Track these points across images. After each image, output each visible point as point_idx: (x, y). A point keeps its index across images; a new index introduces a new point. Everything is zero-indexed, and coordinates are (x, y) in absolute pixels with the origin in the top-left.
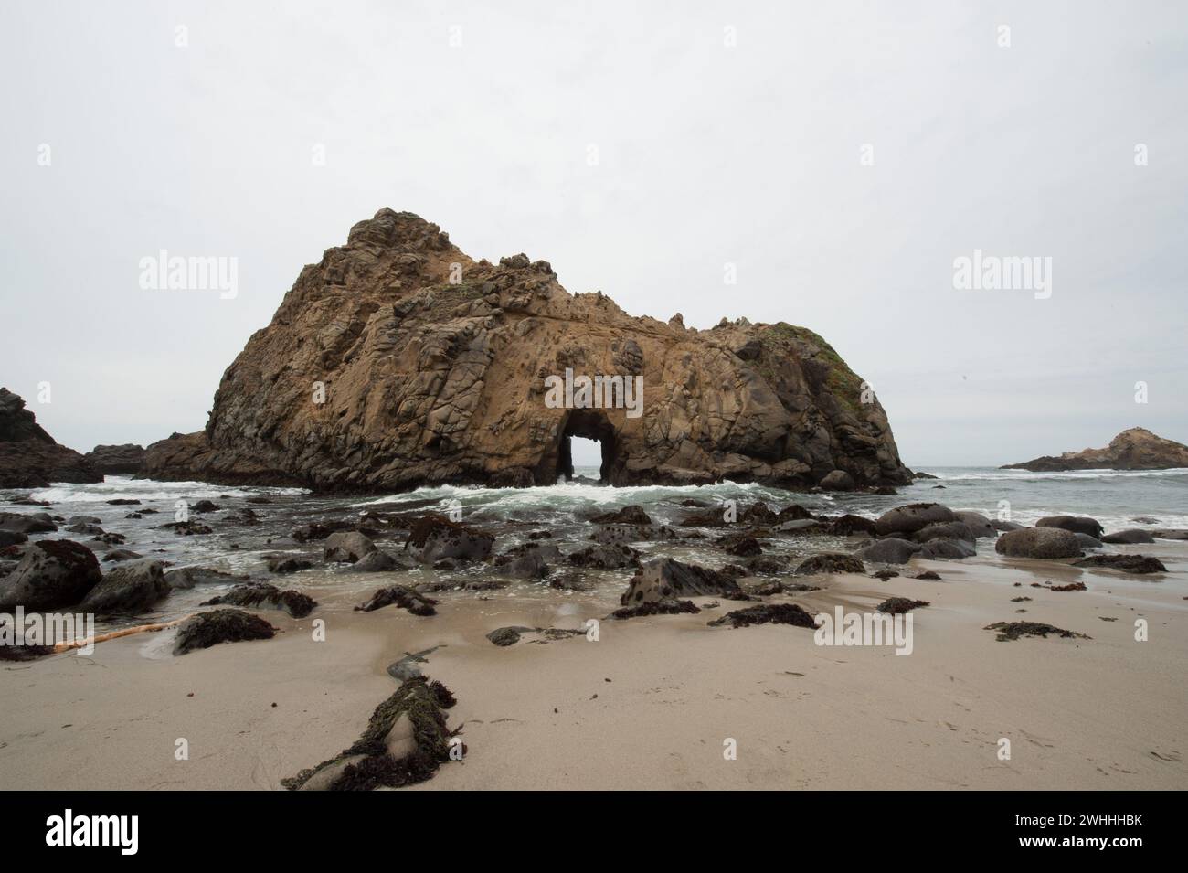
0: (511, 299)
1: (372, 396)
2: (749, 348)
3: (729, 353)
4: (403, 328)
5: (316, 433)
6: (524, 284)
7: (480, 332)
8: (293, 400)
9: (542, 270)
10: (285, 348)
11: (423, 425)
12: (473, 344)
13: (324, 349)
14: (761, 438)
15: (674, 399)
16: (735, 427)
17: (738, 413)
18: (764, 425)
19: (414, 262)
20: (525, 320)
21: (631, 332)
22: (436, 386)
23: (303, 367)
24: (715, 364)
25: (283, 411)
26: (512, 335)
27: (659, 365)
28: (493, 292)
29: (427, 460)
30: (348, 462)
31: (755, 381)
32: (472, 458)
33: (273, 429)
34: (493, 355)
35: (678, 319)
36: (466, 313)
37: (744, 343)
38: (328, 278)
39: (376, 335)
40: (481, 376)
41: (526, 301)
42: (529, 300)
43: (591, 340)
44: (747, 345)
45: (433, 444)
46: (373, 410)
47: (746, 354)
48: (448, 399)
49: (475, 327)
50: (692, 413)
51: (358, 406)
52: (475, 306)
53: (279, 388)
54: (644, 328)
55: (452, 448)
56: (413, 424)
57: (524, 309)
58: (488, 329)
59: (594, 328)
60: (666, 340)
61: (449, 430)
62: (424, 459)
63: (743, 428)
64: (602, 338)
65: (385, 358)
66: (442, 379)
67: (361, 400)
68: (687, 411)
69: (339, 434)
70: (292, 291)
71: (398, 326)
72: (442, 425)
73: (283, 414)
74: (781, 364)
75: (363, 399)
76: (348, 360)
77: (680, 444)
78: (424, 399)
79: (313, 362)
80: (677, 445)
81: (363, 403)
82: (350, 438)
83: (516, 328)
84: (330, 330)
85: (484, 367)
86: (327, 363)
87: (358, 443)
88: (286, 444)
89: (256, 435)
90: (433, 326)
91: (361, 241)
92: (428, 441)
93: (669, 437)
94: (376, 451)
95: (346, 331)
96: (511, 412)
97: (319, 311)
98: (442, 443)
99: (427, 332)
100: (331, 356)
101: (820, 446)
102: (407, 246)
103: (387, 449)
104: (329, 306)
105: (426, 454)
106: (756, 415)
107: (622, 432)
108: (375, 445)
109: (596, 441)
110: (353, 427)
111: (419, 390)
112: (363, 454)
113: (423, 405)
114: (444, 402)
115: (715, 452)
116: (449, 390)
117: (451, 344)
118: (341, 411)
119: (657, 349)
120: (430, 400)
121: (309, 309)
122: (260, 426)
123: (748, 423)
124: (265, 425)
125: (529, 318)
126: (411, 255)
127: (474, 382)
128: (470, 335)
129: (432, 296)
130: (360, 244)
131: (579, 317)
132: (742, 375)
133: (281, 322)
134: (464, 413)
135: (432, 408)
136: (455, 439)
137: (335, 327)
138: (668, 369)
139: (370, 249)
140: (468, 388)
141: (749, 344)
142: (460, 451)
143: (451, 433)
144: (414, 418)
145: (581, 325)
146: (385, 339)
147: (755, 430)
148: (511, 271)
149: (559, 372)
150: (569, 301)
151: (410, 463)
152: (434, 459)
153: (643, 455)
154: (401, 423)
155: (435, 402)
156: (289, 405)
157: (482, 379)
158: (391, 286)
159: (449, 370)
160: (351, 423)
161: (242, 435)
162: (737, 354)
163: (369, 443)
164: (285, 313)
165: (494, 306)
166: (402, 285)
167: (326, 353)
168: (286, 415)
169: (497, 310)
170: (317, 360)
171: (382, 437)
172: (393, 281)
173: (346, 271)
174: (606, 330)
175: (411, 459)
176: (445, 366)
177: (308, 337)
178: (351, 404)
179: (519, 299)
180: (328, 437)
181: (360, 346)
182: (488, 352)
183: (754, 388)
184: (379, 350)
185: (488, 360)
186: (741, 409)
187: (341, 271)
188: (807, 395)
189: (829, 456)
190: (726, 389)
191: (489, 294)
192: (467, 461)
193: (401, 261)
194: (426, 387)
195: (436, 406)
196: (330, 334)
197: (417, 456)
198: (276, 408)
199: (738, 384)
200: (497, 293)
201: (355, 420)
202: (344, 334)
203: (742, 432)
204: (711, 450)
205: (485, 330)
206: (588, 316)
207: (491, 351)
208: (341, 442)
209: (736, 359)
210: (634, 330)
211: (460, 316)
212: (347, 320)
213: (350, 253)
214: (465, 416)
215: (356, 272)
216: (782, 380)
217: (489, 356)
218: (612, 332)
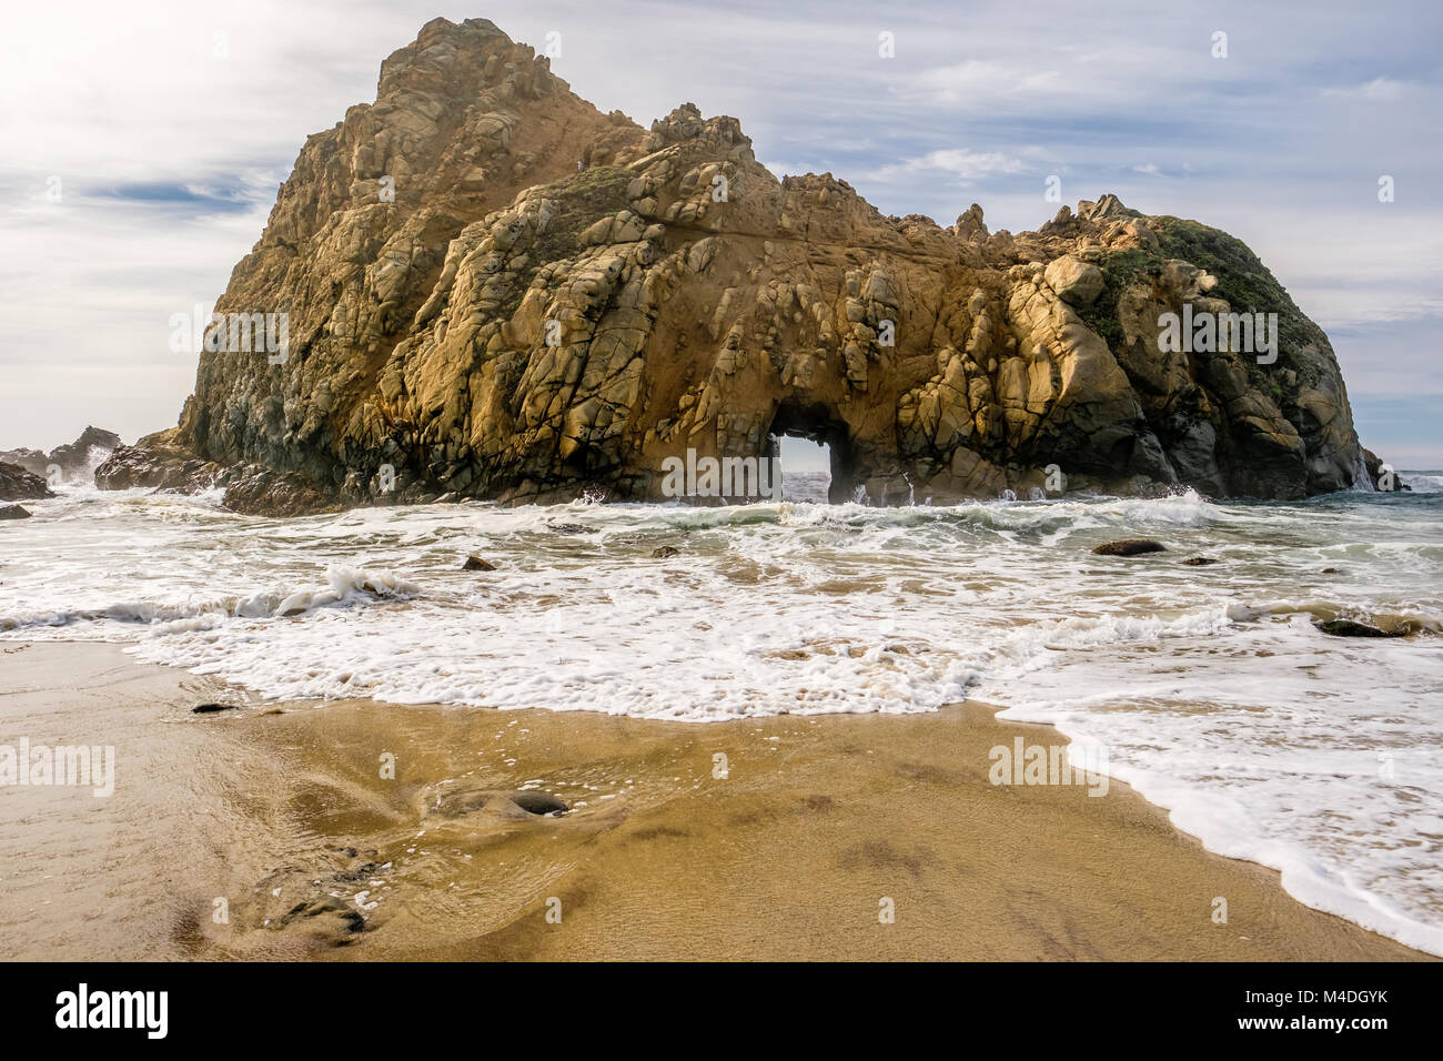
0: (675, 206)
1: (479, 386)
2: (1081, 286)
3: (1048, 294)
4: (511, 270)
5: (395, 439)
6: (696, 177)
7: (631, 274)
8: (346, 387)
9: (726, 137)
10: (307, 296)
11: (560, 430)
12: (625, 300)
13: (380, 302)
14: (1089, 441)
15: (948, 379)
16: (1046, 423)
17: (1050, 404)
18: (1095, 422)
19: (501, 130)
20: (701, 243)
21: (883, 255)
22: (574, 370)
23: (351, 332)
24: (1024, 312)
25: (331, 404)
26: (680, 275)
27: (928, 318)
28: (644, 195)
29: (570, 481)
30: (451, 484)
31: (1087, 347)
32: (634, 477)
33: (319, 432)
34: (654, 314)
35: (973, 219)
36: (607, 240)
37: (1073, 278)
38: (362, 169)
39: (472, 284)
40: (639, 349)
41: (701, 209)
42: (706, 207)
43: (813, 274)
44: (1078, 282)
45: (578, 457)
46: (484, 409)
47: (1079, 298)
48: (593, 389)
49: (624, 266)
50: (975, 402)
51: (459, 402)
52: (619, 225)
53: (317, 367)
54: (906, 246)
55: (603, 463)
56: (544, 430)
57: (699, 223)
58: (643, 267)
59: (819, 249)
60: (946, 266)
61: (599, 436)
62: (565, 479)
63: (1058, 426)
64: (831, 269)
65: (492, 324)
66: (580, 357)
67: (462, 391)
68: (969, 399)
69: (433, 443)
70: (291, 184)
71: (503, 269)
72: (588, 430)
73: (331, 411)
74: (1140, 312)
75: (465, 390)
76: (424, 324)
77: (952, 454)
78: (558, 390)
79: (365, 324)
80: (947, 456)
81: (466, 396)
82: (451, 449)
83: (686, 260)
84: (384, 269)
85: (643, 334)
86: (388, 325)
87: (465, 456)
88: (343, 456)
89: (290, 440)
90: (558, 267)
91: (404, 92)
92: (568, 452)
93: (937, 442)
94: (494, 469)
95: (409, 269)
96: (687, 408)
97: (356, 229)
98: (590, 457)
99: (550, 278)
100: (393, 312)
101: (1196, 454)
102: (486, 97)
103: (510, 465)
104: (372, 221)
105: (567, 471)
106: (1083, 405)
107: (862, 434)
108: (492, 460)
109: (821, 444)
110: (455, 433)
111: (551, 377)
112: (473, 473)
113: (556, 400)
114: (587, 395)
115: (1010, 465)
116: (592, 377)
117: (590, 301)
118: (433, 407)
119: (927, 285)
120: (566, 391)
121: (336, 225)
122: (296, 428)
123: (1068, 418)
124: (306, 426)
125: (707, 240)
126: (495, 115)
127: (629, 361)
128: (617, 282)
129: (547, 208)
130: (405, 99)
131: (794, 230)
132: (1066, 336)
133: (281, 242)
134: (617, 411)
135: (570, 405)
136: (609, 450)
137: (389, 265)
138: (946, 324)
139: (422, 107)
140: (621, 370)
141: (1082, 280)
142: (615, 467)
143: (601, 441)
144: (546, 419)
145: (796, 246)
146: (486, 292)
147: (1079, 428)
148: (673, 150)
149: (758, 337)
150: (773, 200)
151: (545, 487)
152: (578, 480)
153: (892, 473)
154: (527, 427)
155: (573, 395)
156: (340, 395)
157: (640, 355)
158: (468, 178)
159: (590, 341)
160: (451, 427)
161: (264, 440)
162: (1061, 297)
163: (483, 458)
164: (286, 227)
165: (649, 220)
166: (486, 175)
167: (384, 308)
168: (337, 411)
169: (654, 228)
170: (373, 320)
171: (500, 449)
172: (470, 171)
173: (388, 155)
174: (838, 252)
175: (546, 481)
176: (587, 337)
177: (349, 278)
178: (449, 397)
179: (690, 206)
180: (415, 445)
181: (444, 301)
182: (648, 310)
183: (1083, 358)
184: (480, 311)
185: (646, 323)
186: (1059, 395)
187: (380, 154)
188: (1183, 365)
189: (1212, 468)
190: (1038, 359)
191: (639, 199)
192: (628, 481)
193: (479, 130)
194: (559, 371)
195: (575, 400)
196: (384, 273)
197: (554, 476)
198: (318, 398)
199: (1057, 351)
200: (652, 195)
201: (458, 423)
202: (408, 275)
203: (1057, 433)
204: (1004, 462)
205: (638, 268)
206: (807, 226)
207: (653, 307)
208: (438, 454)
209: (1058, 306)
210: (888, 249)
211: (596, 245)
212: (409, 249)
213: (388, 117)
214: (619, 415)
215: (405, 155)
216: (1139, 340)
217: (649, 316)
218: (850, 256)
